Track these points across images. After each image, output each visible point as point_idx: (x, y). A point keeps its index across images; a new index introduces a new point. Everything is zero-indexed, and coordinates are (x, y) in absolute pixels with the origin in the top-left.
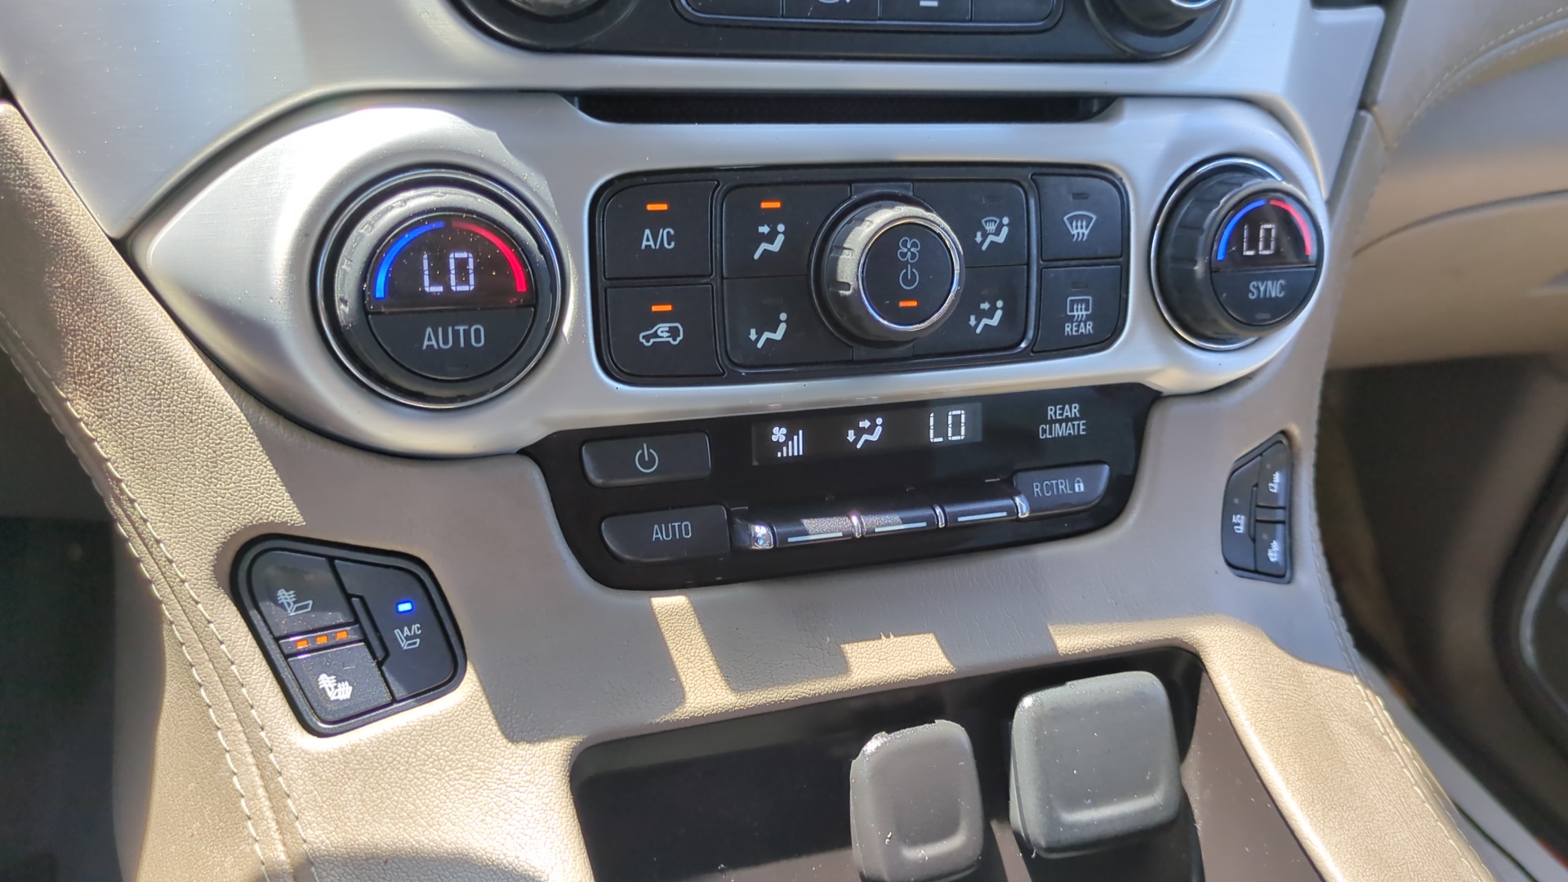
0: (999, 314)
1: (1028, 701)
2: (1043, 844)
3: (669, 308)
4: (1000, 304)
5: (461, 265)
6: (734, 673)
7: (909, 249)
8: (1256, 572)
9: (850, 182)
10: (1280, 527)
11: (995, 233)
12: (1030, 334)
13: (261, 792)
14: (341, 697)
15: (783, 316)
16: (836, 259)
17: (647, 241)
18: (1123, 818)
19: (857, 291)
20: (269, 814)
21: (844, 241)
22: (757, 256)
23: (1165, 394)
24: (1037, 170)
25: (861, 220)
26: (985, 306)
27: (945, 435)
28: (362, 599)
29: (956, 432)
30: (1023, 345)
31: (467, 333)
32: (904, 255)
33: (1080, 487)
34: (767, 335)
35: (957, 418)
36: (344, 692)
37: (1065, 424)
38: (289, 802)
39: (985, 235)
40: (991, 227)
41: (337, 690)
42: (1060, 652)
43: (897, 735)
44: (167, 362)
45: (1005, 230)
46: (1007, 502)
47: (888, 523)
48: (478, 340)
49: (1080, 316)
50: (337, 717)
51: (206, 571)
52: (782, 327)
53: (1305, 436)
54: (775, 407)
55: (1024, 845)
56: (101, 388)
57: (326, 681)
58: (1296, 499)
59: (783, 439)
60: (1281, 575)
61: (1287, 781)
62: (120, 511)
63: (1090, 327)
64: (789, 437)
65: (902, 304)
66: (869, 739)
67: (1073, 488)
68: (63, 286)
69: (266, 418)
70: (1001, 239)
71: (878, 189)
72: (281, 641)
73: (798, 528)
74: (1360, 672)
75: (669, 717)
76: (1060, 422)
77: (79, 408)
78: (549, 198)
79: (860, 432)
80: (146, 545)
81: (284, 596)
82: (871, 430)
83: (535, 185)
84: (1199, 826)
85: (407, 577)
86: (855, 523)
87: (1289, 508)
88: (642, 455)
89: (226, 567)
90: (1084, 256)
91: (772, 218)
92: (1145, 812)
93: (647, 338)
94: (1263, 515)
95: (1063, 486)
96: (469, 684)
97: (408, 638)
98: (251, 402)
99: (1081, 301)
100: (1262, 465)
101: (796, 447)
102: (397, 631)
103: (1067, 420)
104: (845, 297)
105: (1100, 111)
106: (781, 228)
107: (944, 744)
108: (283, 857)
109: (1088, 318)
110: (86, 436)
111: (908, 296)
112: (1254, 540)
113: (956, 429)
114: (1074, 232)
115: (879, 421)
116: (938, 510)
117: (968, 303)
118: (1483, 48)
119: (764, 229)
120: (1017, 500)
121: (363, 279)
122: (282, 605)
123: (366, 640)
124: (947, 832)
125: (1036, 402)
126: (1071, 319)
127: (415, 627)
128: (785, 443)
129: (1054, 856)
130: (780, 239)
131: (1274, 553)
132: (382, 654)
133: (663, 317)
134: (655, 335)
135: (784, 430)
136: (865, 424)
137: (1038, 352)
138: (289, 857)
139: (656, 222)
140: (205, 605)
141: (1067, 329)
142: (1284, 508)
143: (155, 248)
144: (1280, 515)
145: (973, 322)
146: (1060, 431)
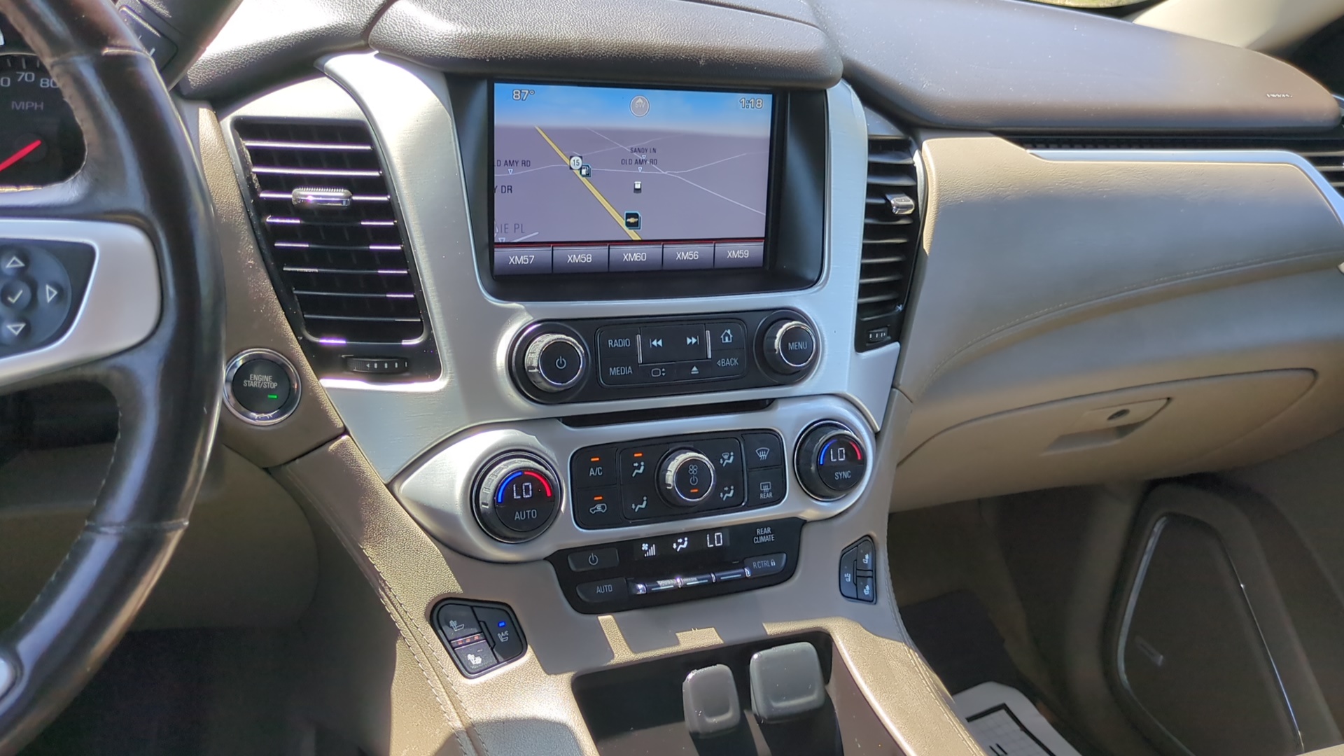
0: (732, 492)
1: (756, 656)
2: (766, 718)
3: (601, 498)
4: (732, 487)
5: (527, 487)
6: (633, 646)
7: (693, 469)
8: (857, 599)
9: (668, 443)
10: (869, 579)
11: (728, 459)
12: (746, 499)
13: (449, 702)
14: (477, 663)
15: (645, 498)
16: (665, 475)
17: (592, 473)
18: (800, 705)
19: (674, 487)
20: (453, 710)
21: (667, 467)
22: (634, 475)
23: (808, 521)
24: (742, 433)
25: (674, 459)
26: (726, 489)
27: (714, 544)
28: (485, 623)
29: (719, 542)
30: (743, 504)
31: (530, 513)
32: (691, 472)
33: (773, 564)
34: (639, 506)
35: (718, 536)
36: (478, 660)
37: (764, 537)
38: (462, 704)
39: (724, 460)
40: (726, 457)
41: (475, 660)
42: (768, 633)
43: (700, 670)
44: (410, 532)
45: (732, 458)
46: (741, 570)
47: (692, 581)
48: (534, 515)
49: (766, 491)
50: (476, 671)
51: (422, 614)
52: (645, 503)
53: (881, 537)
54: (643, 535)
55: (758, 718)
56: (379, 543)
57: (470, 657)
58: (878, 566)
59: (646, 549)
60: (872, 600)
61: (866, 682)
62: (383, 593)
63: (771, 495)
64: (649, 548)
65: (692, 491)
66: (690, 672)
67: (770, 564)
68: (366, 504)
69: (447, 551)
70: (731, 461)
71: (679, 445)
72: (452, 642)
73: (655, 585)
74: (908, 643)
75: (608, 664)
76: (763, 536)
77: (369, 551)
78: (555, 460)
79: (678, 544)
80: (395, 607)
81: (452, 623)
82: (683, 543)
83: (550, 453)
84: (837, 712)
85: (504, 613)
86: (679, 581)
87: (874, 570)
88: (591, 558)
89: (429, 613)
90: (765, 466)
91: (639, 460)
92: (809, 703)
93: (593, 511)
94: (859, 573)
95: (765, 563)
96: (529, 654)
97: (503, 637)
98: (441, 546)
99: (766, 484)
100: (857, 550)
101: (652, 552)
102: (499, 634)
103: (766, 535)
104: (669, 490)
105: (769, 404)
106: (642, 463)
107: (720, 673)
108: (461, 726)
109: (769, 491)
110: (371, 563)
111: (694, 488)
112: (856, 585)
113: (719, 541)
114: (761, 456)
115: (686, 539)
116: (713, 575)
117: (719, 488)
118: (956, 351)
119: (636, 465)
120: (746, 570)
121: (494, 496)
122: (452, 627)
123: (486, 639)
124: (725, 711)
125: (752, 528)
126: (762, 492)
127: (506, 632)
128: (648, 550)
129: (772, 723)
130: (642, 468)
131: (867, 591)
132: (493, 644)
133: (599, 502)
134: (596, 509)
135: (647, 545)
136: (680, 541)
137: (749, 507)
138: (463, 725)
139: (595, 465)
140: (421, 629)
141: (761, 496)
142: (872, 571)
143: (404, 487)
144: (869, 574)
145: (722, 495)
146: (763, 539)
